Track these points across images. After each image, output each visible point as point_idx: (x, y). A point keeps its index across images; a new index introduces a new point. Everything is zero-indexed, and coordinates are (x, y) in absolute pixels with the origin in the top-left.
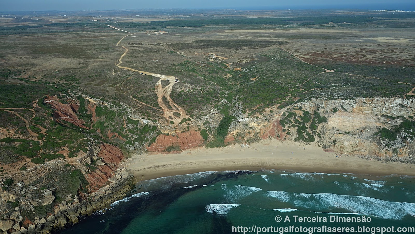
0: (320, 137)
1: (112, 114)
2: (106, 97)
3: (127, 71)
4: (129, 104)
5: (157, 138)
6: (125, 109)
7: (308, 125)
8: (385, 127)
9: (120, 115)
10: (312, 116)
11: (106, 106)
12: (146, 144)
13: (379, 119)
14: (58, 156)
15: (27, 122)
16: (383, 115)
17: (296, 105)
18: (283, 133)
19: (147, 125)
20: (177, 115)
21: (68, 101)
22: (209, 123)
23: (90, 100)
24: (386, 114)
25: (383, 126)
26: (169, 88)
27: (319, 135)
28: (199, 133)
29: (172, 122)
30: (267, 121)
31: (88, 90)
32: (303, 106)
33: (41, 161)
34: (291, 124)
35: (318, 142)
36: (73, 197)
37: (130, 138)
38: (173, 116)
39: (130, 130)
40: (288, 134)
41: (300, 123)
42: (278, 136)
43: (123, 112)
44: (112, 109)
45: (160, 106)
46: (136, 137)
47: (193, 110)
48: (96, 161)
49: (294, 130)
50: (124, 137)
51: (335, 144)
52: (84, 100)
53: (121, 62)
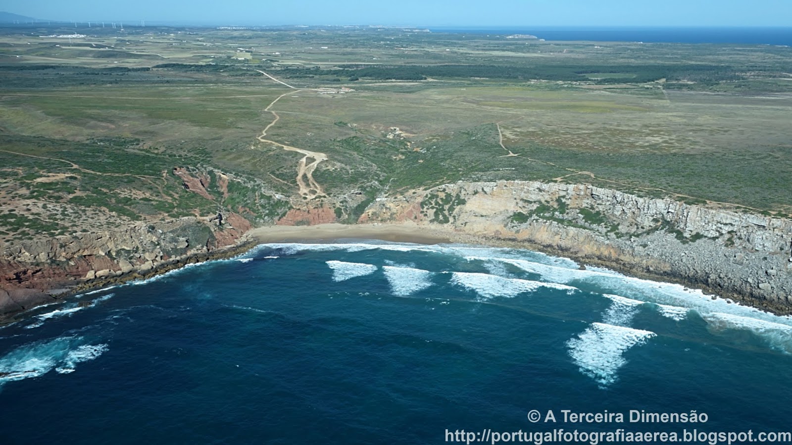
0: (455, 219)
1: (245, 190)
2: (240, 172)
3: (270, 145)
4: (264, 180)
5: (288, 213)
6: (259, 185)
7: (447, 207)
8: (522, 211)
9: (254, 191)
10: (453, 199)
11: (239, 182)
12: (276, 218)
13: (517, 203)
14: (191, 215)
15: (159, 188)
16: (522, 200)
17: (440, 187)
18: (420, 215)
19: (280, 200)
20: (314, 192)
21: (197, 175)
22: (346, 202)
23: (222, 176)
24: (525, 198)
25: (520, 210)
26: (313, 165)
27: (454, 217)
28: (333, 210)
29: (305, 198)
30: (406, 202)
31: (221, 165)
32: (447, 189)
33: (176, 216)
34: (430, 206)
35: (452, 223)
36: (203, 247)
37: (261, 213)
38: (308, 193)
39: (261, 206)
40: (426, 215)
41: (440, 205)
42: (416, 218)
43: (256, 187)
44: (246, 185)
45: (298, 183)
46: (267, 212)
47: (333, 189)
48: (224, 224)
49: (431, 212)
50: (254, 211)
51: (465, 225)
52: (215, 175)
53: (265, 134)
